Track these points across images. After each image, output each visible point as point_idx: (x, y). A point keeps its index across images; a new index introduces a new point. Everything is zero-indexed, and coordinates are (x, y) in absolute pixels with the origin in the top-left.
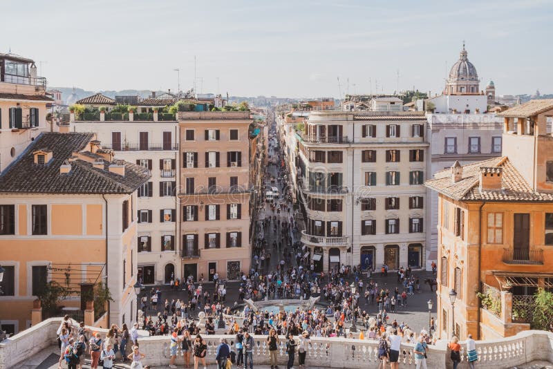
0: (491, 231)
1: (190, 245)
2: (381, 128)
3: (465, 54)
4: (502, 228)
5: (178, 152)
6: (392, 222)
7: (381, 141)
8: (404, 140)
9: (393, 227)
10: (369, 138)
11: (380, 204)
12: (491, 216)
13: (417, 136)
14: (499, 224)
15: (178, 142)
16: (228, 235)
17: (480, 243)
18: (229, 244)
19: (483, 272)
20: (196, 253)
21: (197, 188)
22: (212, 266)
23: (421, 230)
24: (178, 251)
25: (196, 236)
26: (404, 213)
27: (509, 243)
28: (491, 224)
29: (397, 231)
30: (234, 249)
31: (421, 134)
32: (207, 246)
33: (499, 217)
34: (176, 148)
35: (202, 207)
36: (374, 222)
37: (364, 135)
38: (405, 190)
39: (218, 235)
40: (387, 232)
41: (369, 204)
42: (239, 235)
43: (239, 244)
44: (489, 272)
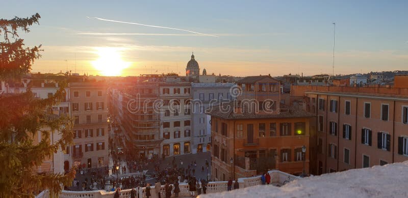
0: (238, 132)
1: (77, 151)
2: (172, 89)
3: (193, 56)
4: (243, 131)
5: (70, 103)
6: (177, 133)
7: (171, 95)
8: (182, 95)
9: (178, 135)
10: (166, 94)
11: (172, 125)
12: (238, 126)
13: (187, 93)
14: (241, 129)
15: (70, 98)
16: (97, 144)
17: (234, 137)
18: (98, 149)
19: (235, 150)
20: (81, 154)
21: (80, 122)
22: (89, 160)
23: (189, 136)
24: (71, 154)
25: (81, 146)
26: (182, 128)
27: (246, 137)
28: (238, 129)
29: (179, 137)
30: (100, 151)
31: (189, 92)
32: (86, 150)
33: (242, 125)
34: (68, 101)
35: (83, 131)
36: (169, 133)
37: (164, 93)
38: (182, 118)
39: (92, 145)
40: (175, 137)
41: (166, 125)
42: (103, 143)
43: (103, 148)
44: (238, 150)
